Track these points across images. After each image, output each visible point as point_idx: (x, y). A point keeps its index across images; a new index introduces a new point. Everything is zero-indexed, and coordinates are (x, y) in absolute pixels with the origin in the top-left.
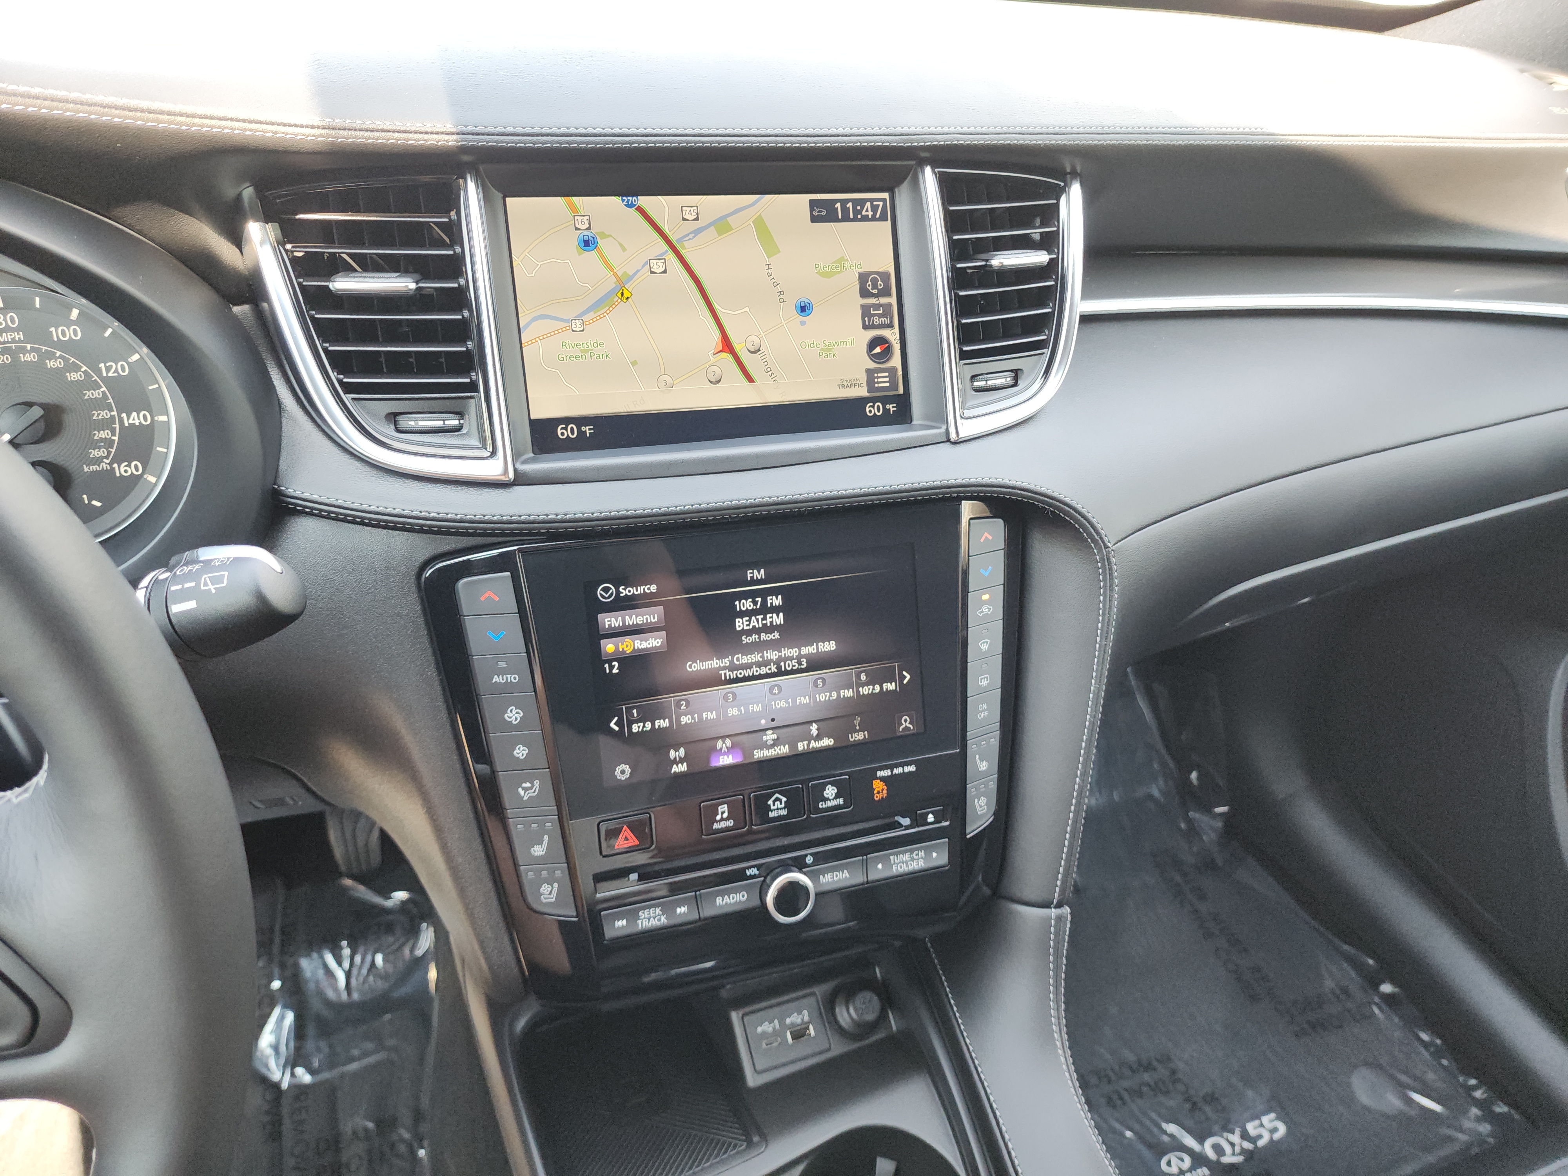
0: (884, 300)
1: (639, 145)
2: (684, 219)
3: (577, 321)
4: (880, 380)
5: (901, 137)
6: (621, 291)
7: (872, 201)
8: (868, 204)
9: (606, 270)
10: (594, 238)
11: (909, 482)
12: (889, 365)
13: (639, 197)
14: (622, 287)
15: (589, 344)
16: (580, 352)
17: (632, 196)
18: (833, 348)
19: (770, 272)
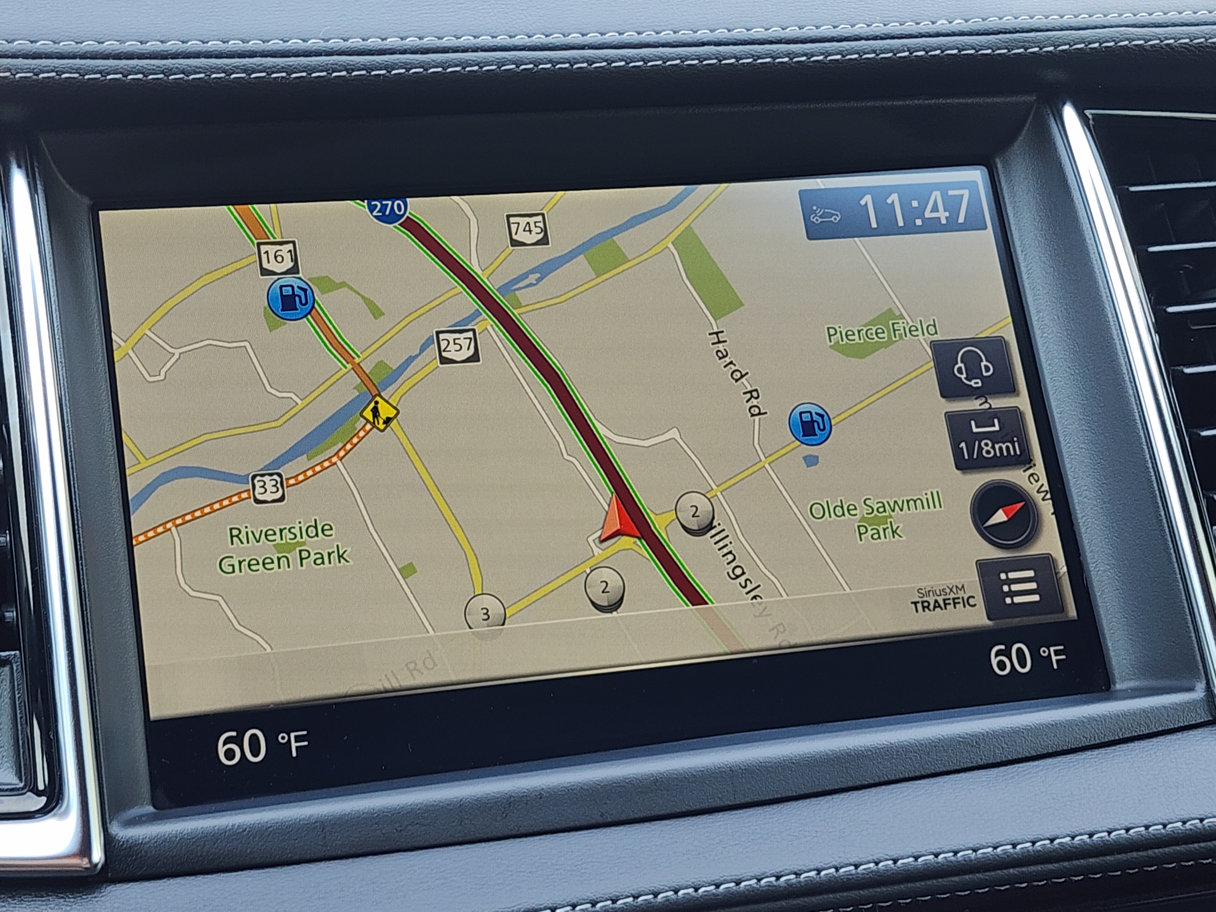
0: (998, 403)
1: (408, 70)
2: (515, 243)
3: (267, 479)
4: (1014, 587)
5: (1000, 36)
6: (372, 405)
7: (944, 188)
8: (936, 195)
9: (334, 361)
10: (305, 290)
11: (1137, 822)
12: (1037, 549)
13: (408, 200)
14: (374, 397)
15: (296, 531)
16: (274, 551)
17: (393, 198)
18: (891, 517)
19: (721, 348)
